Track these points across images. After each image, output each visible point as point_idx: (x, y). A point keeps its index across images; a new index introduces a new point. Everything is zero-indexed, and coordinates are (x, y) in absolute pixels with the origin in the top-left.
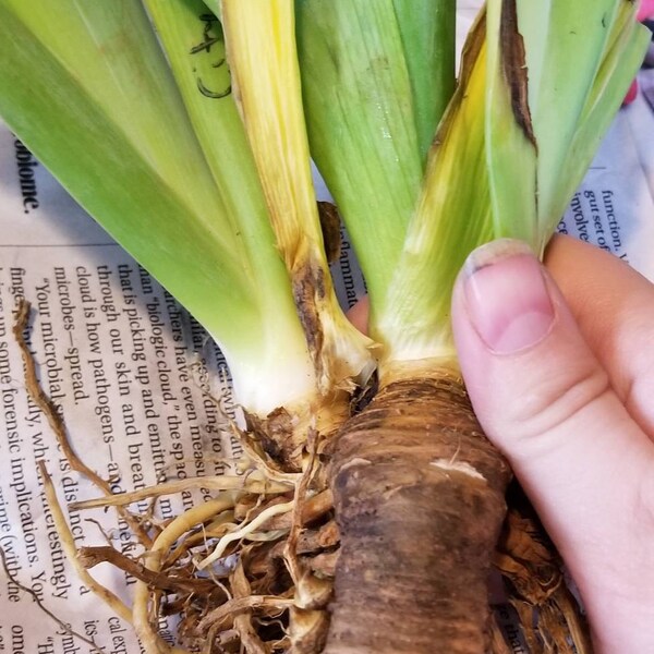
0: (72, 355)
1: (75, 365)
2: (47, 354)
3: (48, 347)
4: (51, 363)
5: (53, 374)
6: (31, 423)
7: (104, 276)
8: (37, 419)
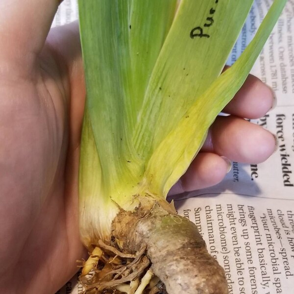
0: (283, 251)
1: (285, 258)
2: (270, 250)
3: (270, 246)
4: (273, 255)
5: (274, 261)
6: (264, 286)
7: (290, 216)
8: (267, 285)
